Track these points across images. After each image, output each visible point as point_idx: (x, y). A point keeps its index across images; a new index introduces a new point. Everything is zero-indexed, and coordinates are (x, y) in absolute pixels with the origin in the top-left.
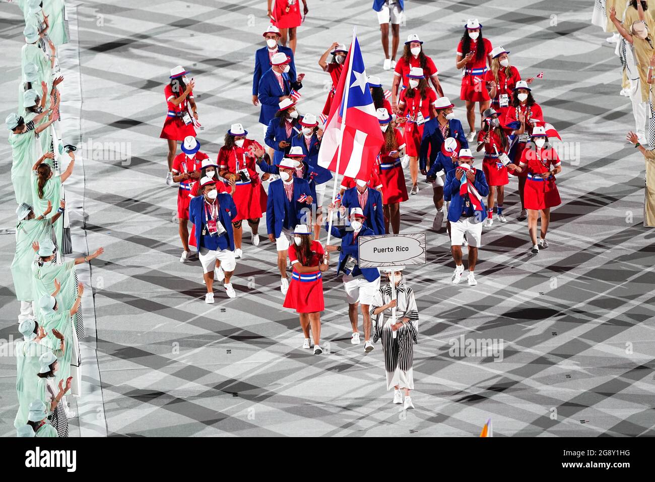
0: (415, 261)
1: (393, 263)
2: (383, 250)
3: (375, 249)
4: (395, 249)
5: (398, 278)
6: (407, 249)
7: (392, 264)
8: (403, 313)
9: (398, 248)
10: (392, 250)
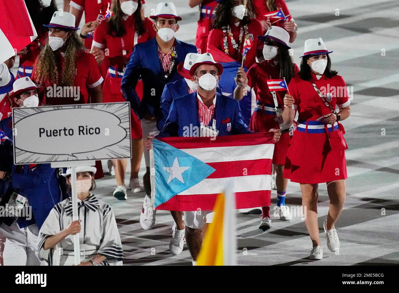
0: (112, 152)
1: (73, 155)
2: (55, 133)
3: (42, 131)
4: (76, 131)
5: (87, 183)
6: (98, 131)
7: (71, 158)
8: (95, 248)
9: (81, 130)
10: (71, 132)
